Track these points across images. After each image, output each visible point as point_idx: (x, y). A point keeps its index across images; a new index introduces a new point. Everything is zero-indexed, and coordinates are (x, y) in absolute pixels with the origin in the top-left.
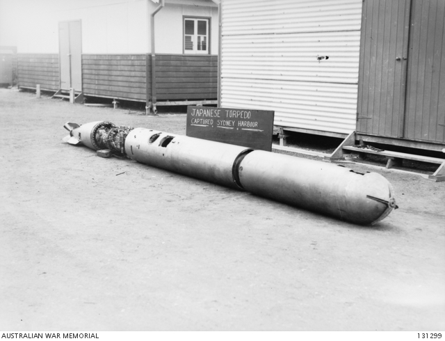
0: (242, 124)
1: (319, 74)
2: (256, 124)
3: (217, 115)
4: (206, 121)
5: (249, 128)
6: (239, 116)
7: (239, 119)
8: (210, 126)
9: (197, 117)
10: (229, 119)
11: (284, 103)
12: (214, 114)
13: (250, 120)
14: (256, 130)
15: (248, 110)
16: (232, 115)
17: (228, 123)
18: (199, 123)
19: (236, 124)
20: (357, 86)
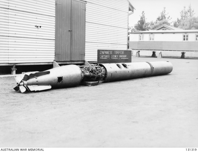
0: (121, 56)
1: (38, 35)
2: (126, 56)
3: (111, 53)
4: (106, 56)
5: (124, 58)
6: (120, 53)
7: (120, 54)
8: (108, 58)
9: (103, 55)
10: (116, 54)
11: (17, 50)
12: (110, 53)
13: (124, 55)
14: (126, 58)
15: (123, 51)
16: (117, 53)
17: (115, 56)
18: (103, 57)
19: (119, 56)
20: (54, 41)
